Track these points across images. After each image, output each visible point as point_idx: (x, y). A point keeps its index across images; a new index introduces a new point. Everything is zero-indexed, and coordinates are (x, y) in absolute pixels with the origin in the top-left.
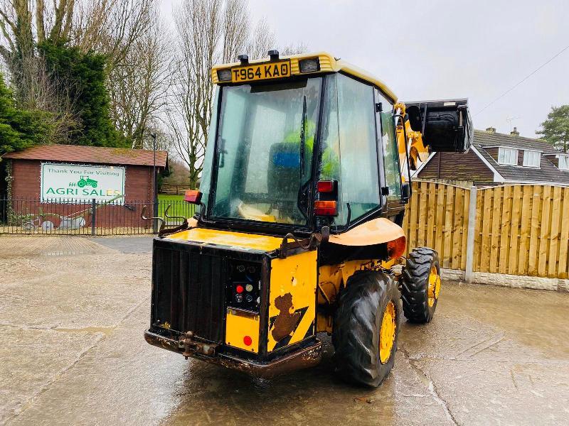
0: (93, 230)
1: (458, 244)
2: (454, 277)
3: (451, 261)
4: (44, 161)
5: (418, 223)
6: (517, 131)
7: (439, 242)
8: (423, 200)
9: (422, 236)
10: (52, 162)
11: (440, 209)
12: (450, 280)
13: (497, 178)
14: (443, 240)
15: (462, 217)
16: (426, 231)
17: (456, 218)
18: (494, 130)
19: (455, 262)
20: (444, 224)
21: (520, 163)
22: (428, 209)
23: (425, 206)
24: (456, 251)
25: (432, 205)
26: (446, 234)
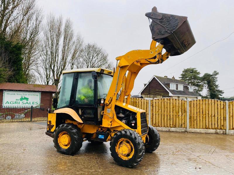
0: (31, 119)
1: (184, 119)
2: (183, 131)
3: (182, 125)
4: (5, 90)
5: (170, 112)
6: (174, 77)
7: (177, 119)
8: (171, 104)
9: (172, 117)
10: (9, 90)
11: (177, 107)
12: (182, 132)
13: (170, 94)
14: (179, 118)
15: (185, 110)
16: (173, 115)
17: (183, 110)
18: (167, 77)
19: (183, 125)
20: (179, 112)
21: (177, 89)
22: (173, 108)
23: (172, 107)
24: (183, 121)
25: (174, 106)
26: (180, 116)
